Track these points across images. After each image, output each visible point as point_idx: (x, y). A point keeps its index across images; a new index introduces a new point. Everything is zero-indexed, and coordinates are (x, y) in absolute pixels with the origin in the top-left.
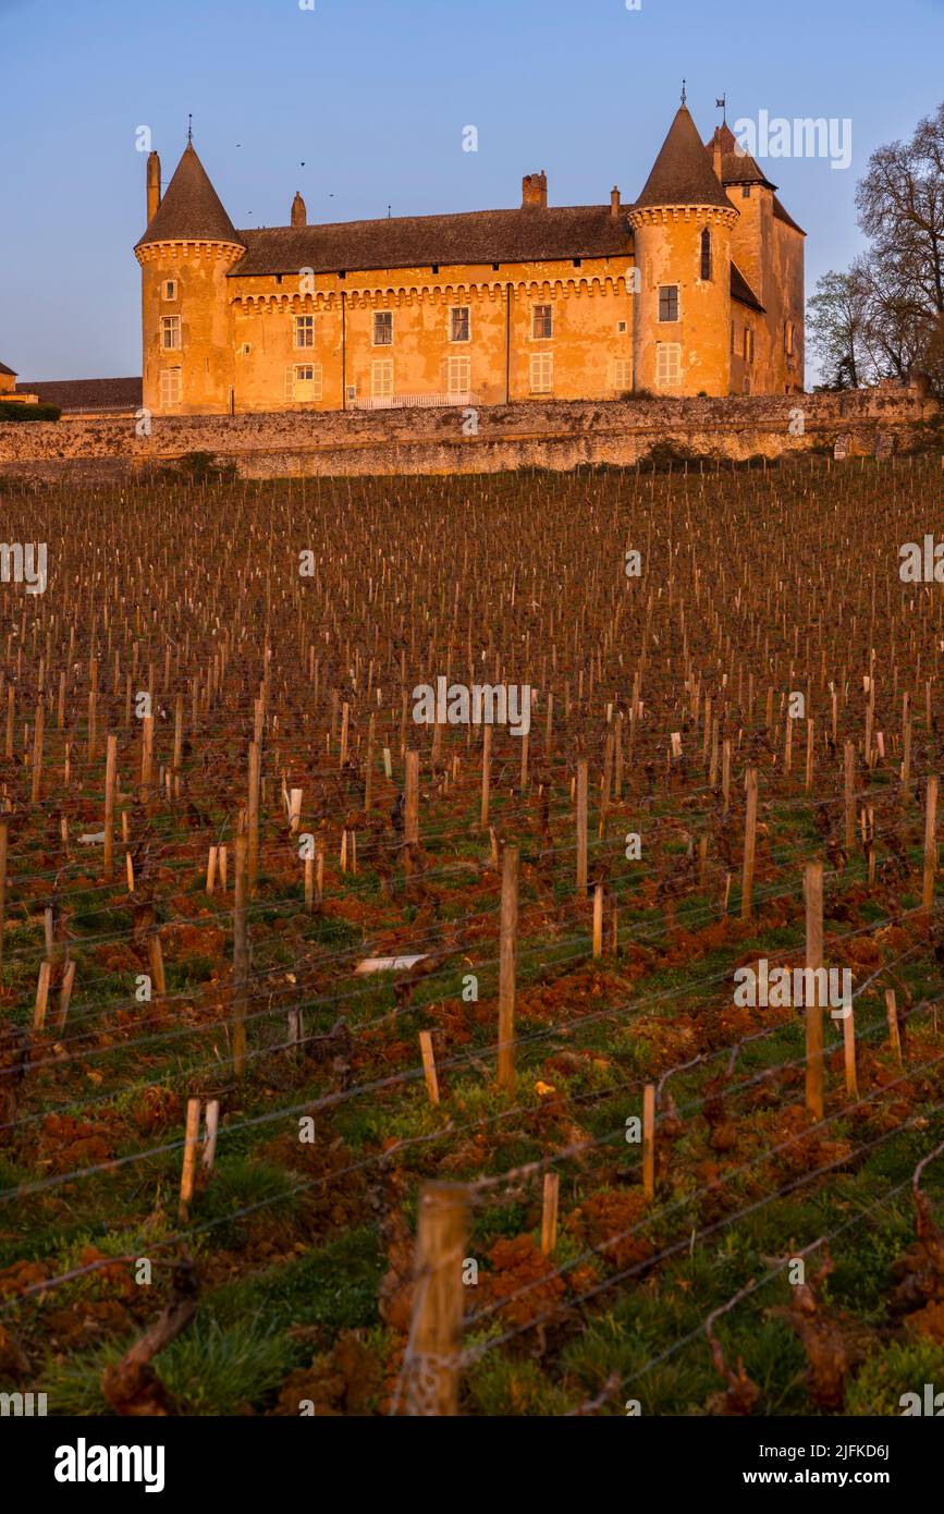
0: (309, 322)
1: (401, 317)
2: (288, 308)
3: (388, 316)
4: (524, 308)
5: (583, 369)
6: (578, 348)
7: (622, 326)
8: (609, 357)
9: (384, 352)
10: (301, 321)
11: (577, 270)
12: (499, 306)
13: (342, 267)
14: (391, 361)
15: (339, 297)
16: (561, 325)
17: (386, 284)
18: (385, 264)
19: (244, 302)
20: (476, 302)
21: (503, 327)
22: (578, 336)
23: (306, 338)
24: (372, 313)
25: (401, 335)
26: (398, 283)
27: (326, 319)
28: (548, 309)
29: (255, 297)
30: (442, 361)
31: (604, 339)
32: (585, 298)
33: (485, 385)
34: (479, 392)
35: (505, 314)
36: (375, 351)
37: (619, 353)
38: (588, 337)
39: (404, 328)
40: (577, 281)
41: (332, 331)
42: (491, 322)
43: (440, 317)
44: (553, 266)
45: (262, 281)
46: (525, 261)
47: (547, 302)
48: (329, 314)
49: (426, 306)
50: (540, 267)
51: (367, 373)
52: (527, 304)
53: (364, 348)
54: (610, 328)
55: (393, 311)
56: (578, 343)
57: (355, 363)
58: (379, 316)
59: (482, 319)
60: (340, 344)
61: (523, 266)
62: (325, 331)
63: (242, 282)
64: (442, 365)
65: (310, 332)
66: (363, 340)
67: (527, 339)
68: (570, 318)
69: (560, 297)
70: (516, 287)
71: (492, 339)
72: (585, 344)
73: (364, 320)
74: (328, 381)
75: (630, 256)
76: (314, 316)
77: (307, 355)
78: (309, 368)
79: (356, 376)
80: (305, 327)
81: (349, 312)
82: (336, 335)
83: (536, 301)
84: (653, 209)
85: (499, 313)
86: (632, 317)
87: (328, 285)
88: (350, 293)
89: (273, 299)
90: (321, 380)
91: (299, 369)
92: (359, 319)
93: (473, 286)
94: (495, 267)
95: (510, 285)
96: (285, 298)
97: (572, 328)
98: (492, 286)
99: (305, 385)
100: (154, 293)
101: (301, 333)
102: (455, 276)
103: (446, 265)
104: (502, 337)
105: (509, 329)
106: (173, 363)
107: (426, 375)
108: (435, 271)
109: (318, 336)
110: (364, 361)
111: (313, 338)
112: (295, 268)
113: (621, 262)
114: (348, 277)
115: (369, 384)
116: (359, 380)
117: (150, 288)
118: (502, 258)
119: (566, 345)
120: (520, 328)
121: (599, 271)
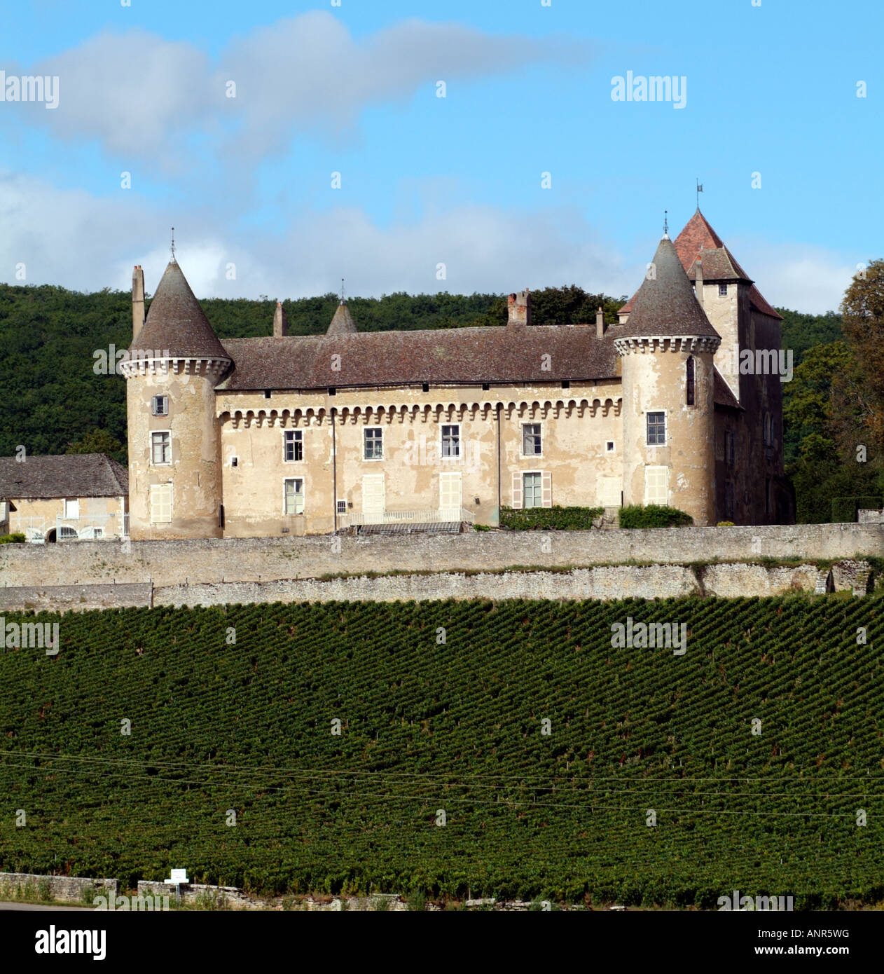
0: (299, 435)
1: (392, 432)
2: (278, 422)
3: (379, 433)
4: (514, 427)
5: (576, 488)
6: (568, 466)
7: (610, 446)
8: (598, 475)
9: (376, 467)
10: (289, 435)
11: (566, 390)
12: (490, 422)
13: (331, 383)
14: (383, 475)
15: (329, 413)
16: (551, 443)
17: (377, 400)
19: (233, 415)
21: (495, 447)
22: (566, 455)
23: (294, 452)
24: (361, 428)
25: (392, 451)
26: (388, 401)
27: (315, 436)
28: (537, 428)
29: (244, 412)
30: (433, 476)
31: (593, 458)
32: (573, 418)
33: (477, 501)
34: (470, 508)
35: (495, 433)
36: (365, 466)
37: (608, 471)
38: (578, 456)
39: (394, 444)
40: (567, 402)
41: (322, 445)
42: (484, 439)
43: (431, 434)
44: (542, 389)
45: (251, 397)
46: (515, 383)
47: (536, 421)
48: (319, 428)
49: (416, 423)
50: (530, 388)
51: (358, 487)
52: (516, 423)
53: (356, 464)
54: (599, 447)
55: (384, 427)
56: (568, 461)
57: (345, 477)
58: (369, 433)
59: (473, 436)
60: (331, 459)
61: (514, 388)
62: (315, 445)
63: (230, 397)
64: (433, 481)
65: (299, 445)
66: (355, 454)
67: (517, 456)
68: (559, 437)
70: (506, 406)
71: (484, 456)
72: (574, 462)
73: (354, 434)
74: (318, 494)
75: (617, 380)
76: (304, 430)
77: (296, 469)
78: (299, 482)
79: (347, 490)
80: (294, 441)
81: (338, 427)
82: (327, 450)
83: (526, 419)
84: (640, 339)
85: (490, 432)
86: (621, 438)
87: (318, 401)
88: (340, 409)
89: (262, 413)
90: (310, 493)
91: (289, 483)
92: (350, 436)
93: (463, 405)
94: (484, 387)
95: (500, 405)
96: (274, 412)
97: (562, 447)
98: (482, 406)
99: (296, 497)
100: (143, 408)
101: (290, 447)
102: (446, 396)
103: (440, 383)
104: (491, 455)
105: (500, 446)
106: (164, 477)
107: (418, 490)
108: (425, 389)
109: (308, 450)
110: (355, 475)
111: (303, 452)
112: (285, 383)
113: (609, 385)
114: (337, 395)
115: (360, 499)
116: (350, 494)
117: (138, 403)
118: (493, 378)
119: (556, 463)
120: (512, 445)
121: (587, 393)
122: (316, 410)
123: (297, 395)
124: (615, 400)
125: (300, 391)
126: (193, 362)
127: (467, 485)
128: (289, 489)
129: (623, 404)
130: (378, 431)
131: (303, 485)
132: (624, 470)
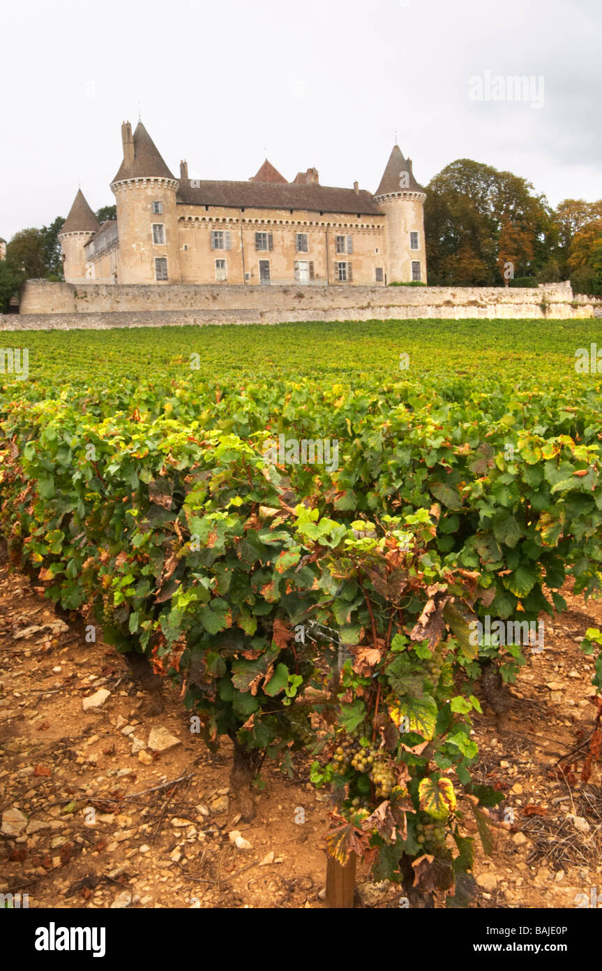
0: (221, 234)
2: (211, 226)
4: (333, 237)
5: (363, 271)
6: (359, 260)
7: (376, 250)
8: (373, 266)
9: (264, 255)
10: (216, 234)
11: (359, 219)
12: (322, 235)
13: (243, 205)
14: (268, 260)
15: (240, 221)
17: (267, 217)
18: (265, 205)
19: (187, 219)
20: (311, 231)
21: (324, 247)
22: (358, 254)
23: (216, 243)
24: (254, 232)
26: (273, 217)
27: (232, 235)
28: (343, 238)
29: (193, 218)
30: (295, 262)
31: (370, 256)
32: (361, 234)
33: (317, 276)
35: (324, 240)
37: (376, 264)
38: (363, 255)
40: (360, 225)
41: (235, 241)
42: (319, 243)
43: (293, 238)
44: (349, 217)
45: (197, 209)
46: (336, 213)
47: (344, 235)
48: (233, 231)
49: (285, 232)
50: (343, 216)
51: (256, 266)
54: (372, 251)
57: (249, 260)
58: (259, 235)
59: (314, 241)
60: (241, 249)
61: (335, 215)
62: (230, 240)
63: (185, 207)
65: (221, 241)
66: (253, 247)
67: (334, 253)
68: (353, 244)
69: (350, 233)
70: (332, 225)
71: (320, 252)
72: (360, 258)
73: (252, 236)
74: (234, 269)
75: (383, 215)
76: (224, 231)
77: (221, 254)
78: (223, 261)
79: (250, 266)
80: (218, 238)
81: (245, 231)
82: (238, 243)
83: (339, 234)
84: (396, 194)
85: (322, 240)
86: (382, 246)
87: (234, 214)
89: (204, 219)
90: (231, 268)
91: (217, 261)
92: (250, 236)
93: (311, 223)
94: (322, 214)
95: (329, 224)
96: (211, 219)
97: (355, 250)
98: (320, 224)
99: (221, 270)
100: (145, 209)
101: (216, 241)
102: (302, 217)
103: (297, 209)
104: (324, 252)
105: (327, 248)
106: (162, 253)
107: (288, 269)
108: (291, 213)
109: (228, 243)
110: (254, 259)
111: (225, 244)
112: (215, 203)
113: (379, 218)
114: (246, 211)
115: (257, 272)
116: (252, 269)
117: (140, 205)
118: (325, 209)
119: (354, 258)
120: (332, 247)
121: (369, 221)
122: (234, 219)
123: (223, 209)
124: (381, 226)
125: (226, 207)
126: (163, 181)
127: (311, 268)
128: (218, 266)
129: (386, 228)
130: (264, 235)
131: (226, 265)
132: (389, 263)
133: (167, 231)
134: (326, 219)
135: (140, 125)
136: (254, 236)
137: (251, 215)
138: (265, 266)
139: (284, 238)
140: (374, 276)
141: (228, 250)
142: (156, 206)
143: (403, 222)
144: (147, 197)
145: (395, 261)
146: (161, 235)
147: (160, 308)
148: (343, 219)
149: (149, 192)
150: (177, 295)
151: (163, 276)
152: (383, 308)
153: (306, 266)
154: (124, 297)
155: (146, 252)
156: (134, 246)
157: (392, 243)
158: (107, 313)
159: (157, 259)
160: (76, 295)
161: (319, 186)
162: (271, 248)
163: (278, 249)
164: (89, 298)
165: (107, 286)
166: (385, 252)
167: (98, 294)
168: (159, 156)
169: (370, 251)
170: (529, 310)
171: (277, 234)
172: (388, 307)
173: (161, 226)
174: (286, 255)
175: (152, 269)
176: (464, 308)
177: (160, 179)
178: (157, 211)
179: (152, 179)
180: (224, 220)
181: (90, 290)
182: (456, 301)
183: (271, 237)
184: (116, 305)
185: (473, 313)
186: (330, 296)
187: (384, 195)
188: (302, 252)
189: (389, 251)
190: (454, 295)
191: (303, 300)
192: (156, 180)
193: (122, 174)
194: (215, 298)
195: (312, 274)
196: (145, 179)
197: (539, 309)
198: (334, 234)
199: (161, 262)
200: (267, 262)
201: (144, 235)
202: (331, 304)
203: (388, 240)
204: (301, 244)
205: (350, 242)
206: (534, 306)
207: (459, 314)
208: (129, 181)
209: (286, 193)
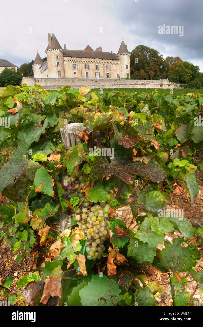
0: (75, 65)
5: (114, 75)
8: (116, 74)
11: (113, 61)
12: (102, 65)
15: (80, 61)
18: (87, 57)
19: (66, 60)
20: (99, 64)
23: (74, 67)
26: (89, 60)
27: (78, 65)
29: (68, 60)
30: (95, 72)
32: (113, 65)
38: (113, 71)
40: (113, 63)
42: (102, 67)
44: (110, 60)
45: (69, 58)
46: (106, 59)
49: (93, 64)
50: (108, 60)
53: (84, 70)
59: (100, 67)
60: (81, 69)
63: (65, 57)
65: (75, 67)
66: (84, 68)
69: (110, 64)
71: (102, 70)
72: (113, 72)
74: (79, 74)
75: (119, 60)
76: (76, 64)
77: (75, 70)
78: (76, 72)
79: (83, 74)
80: (75, 66)
81: (82, 64)
82: (80, 67)
83: (107, 65)
84: (123, 54)
86: (118, 68)
87: (79, 59)
88: (82, 61)
89: (71, 61)
90: (78, 74)
91: (74, 72)
92: (83, 65)
93: (100, 62)
94: (102, 59)
95: (104, 62)
96: (72, 61)
97: (111, 69)
98: (102, 62)
99: (75, 75)
100: (55, 58)
101: (74, 66)
102: (97, 60)
103: (96, 58)
104: (103, 70)
105: (104, 69)
106: (59, 70)
107: (93, 74)
108: (94, 59)
109: (77, 67)
110: (84, 72)
111: (76, 67)
112: (74, 56)
113: (118, 61)
114: (82, 58)
115: (85, 75)
116: (84, 75)
117: (53, 57)
118: (103, 58)
119: (111, 72)
120: (105, 69)
121: (116, 62)
122: (79, 61)
123: (76, 58)
124: (118, 63)
125: (76, 57)
126: (59, 50)
127: (100, 74)
128: (74, 73)
129: (120, 64)
130: (87, 65)
131: (77, 73)
132: (120, 73)
133: (61, 64)
134: (104, 61)
135: (53, 34)
136: (84, 65)
137: (83, 59)
138: (87, 74)
139: (93, 66)
140: (116, 77)
141: (77, 69)
142: (58, 57)
143: (124, 62)
144: (55, 54)
145: (122, 72)
146: (59, 65)
147: (59, 85)
148: (108, 61)
149: (56, 53)
150: (63, 81)
151: (60, 76)
152: (118, 85)
153: (98, 74)
154: (49, 82)
155: (55, 70)
156: (52, 68)
157: (121, 67)
158: (44, 86)
159: (58, 72)
160: (36, 81)
161: (102, 52)
162: (89, 68)
163: (91, 69)
164: (39, 82)
165: (44, 79)
166: (119, 70)
167: (42, 81)
168: (58, 43)
169: (115, 70)
170: (157, 86)
171: (90, 65)
172: (120, 85)
173: (59, 63)
174: (93, 71)
175: (57, 74)
176: (140, 85)
177: (59, 49)
178: (58, 58)
179: (56, 49)
180: (76, 61)
181: (40, 80)
182: (138, 83)
183: (89, 65)
184: (47, 84)
185: (142, 87)
186: (104, 82)
187: (119, 54)
188: (97, 70)
189: (120, 70)
190: (137, 82)
191: (97, 83)
192: (57, 50)
193: (48, 48)
194: (73, 82)
195: (100, 76)
196: (54, 49)
197: (160, 86)
198: (106, 65)
199: (59, 72)
200: (88, 72)
201: (54, 65)
202: (105, 84)
203: (120, 67)
204: (97, 67)
205: (110, 67)
206: (158, 85)
207: (139, 87)
208: (50, 50)
209: (93, 54)
